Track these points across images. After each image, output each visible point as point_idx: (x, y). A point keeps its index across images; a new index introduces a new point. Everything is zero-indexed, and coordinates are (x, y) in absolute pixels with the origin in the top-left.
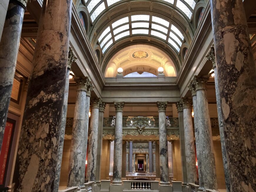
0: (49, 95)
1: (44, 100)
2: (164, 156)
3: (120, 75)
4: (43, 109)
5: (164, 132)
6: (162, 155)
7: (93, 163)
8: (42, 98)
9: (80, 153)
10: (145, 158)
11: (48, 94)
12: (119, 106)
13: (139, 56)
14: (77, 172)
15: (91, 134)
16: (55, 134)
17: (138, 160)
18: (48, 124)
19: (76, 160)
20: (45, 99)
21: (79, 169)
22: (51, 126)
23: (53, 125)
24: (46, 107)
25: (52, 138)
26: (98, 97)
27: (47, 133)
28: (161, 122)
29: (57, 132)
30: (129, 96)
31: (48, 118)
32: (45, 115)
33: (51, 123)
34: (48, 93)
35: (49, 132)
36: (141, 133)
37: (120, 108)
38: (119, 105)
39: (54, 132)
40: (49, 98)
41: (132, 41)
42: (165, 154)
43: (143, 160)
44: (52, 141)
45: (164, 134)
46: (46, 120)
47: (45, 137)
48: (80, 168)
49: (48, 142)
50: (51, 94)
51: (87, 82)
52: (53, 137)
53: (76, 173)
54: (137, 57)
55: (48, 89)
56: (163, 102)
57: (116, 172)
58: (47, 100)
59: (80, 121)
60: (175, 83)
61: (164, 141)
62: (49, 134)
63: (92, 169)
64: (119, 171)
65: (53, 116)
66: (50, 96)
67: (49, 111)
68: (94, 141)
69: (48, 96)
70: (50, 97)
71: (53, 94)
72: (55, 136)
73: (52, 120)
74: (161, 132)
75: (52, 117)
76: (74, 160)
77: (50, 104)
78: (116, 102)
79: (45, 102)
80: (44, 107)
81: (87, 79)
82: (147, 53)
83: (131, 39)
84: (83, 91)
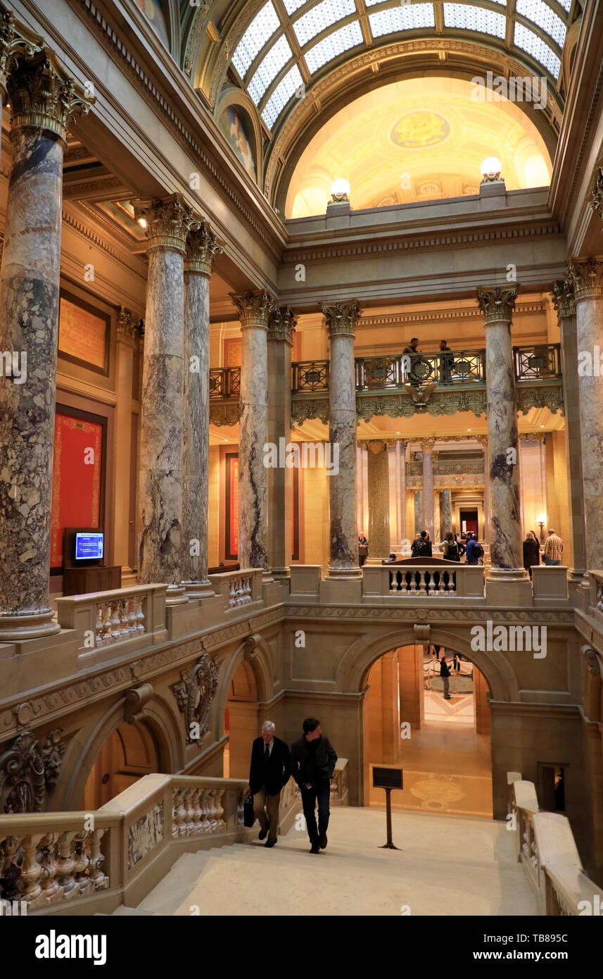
2: (504, 480)
3: (341, 203)
5: (505, 396)
6: (497, 478)
7: (254, 510)
9: (170, 472)
10: (481, 503)
12: (339, 317)
13: (417, 138)
14: (164, 537)
15: (245, 416)
17: (461, 508)
19: (158, 496)
21: (173, 525)
26: (260, 286)
28: (492, 361)
30: (375, 278)
36: (423, 406)
37: (343, 324)
38: (341, 314)
41: (375, 67)
42: (508, 473)
43: (476, 508)
45: (506, 403)
48: (175, 523)
51: (180, 217)
53: (161, 539)
54: (411, 142)
56: (499, 289)
57: (337, 538)
59: (161, 359)
60: (545, 208)
61: (504, 432)
63: (252, 529)
64: (347, 535)
68: (254, 439)
74: (491, 399)
76: (151, 498)
78: (328, 304)
81: (176, 201)
82: (445, 120)
83: (374, 62)
84: (169, 250)
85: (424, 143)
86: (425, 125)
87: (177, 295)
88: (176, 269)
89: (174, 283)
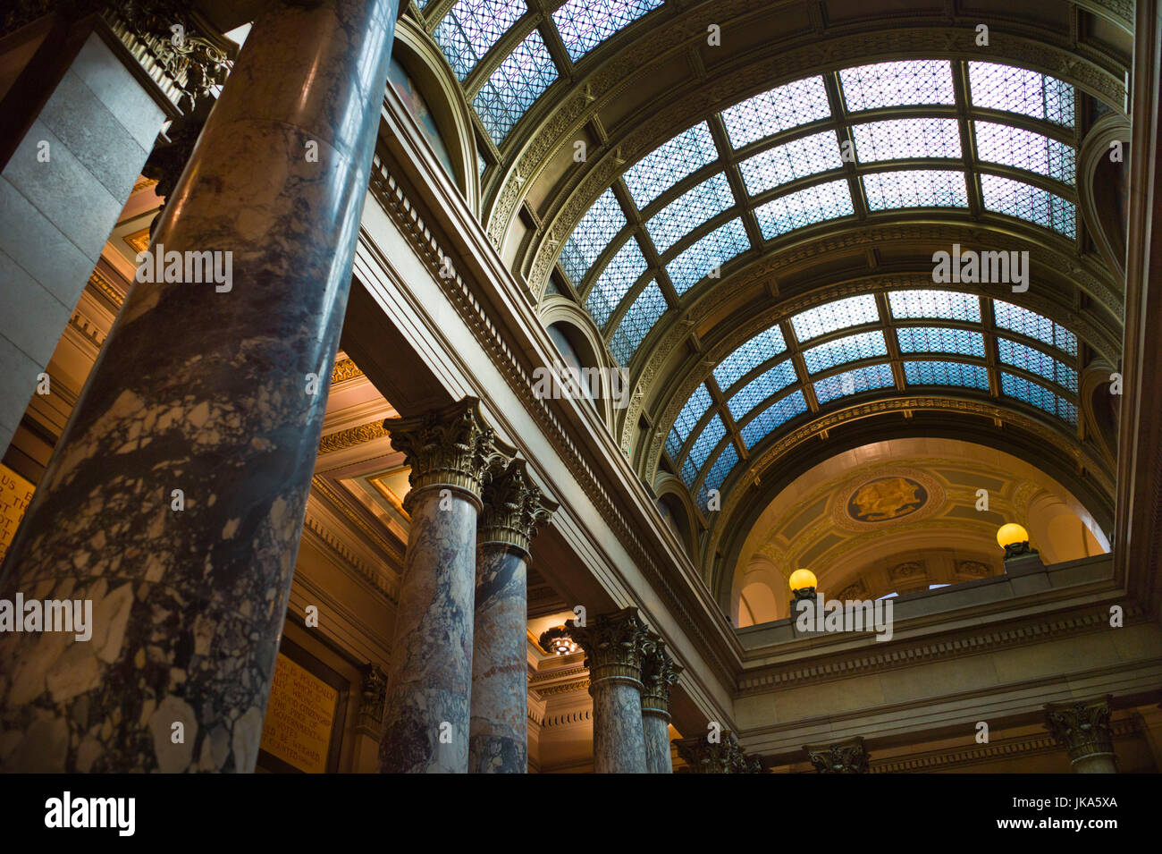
0: (165, 412)
1: (125, 442)
4: (108, 495)
8: (118, 428)
11: (160, 403)
12: (838, 766)
13: (883, 509)
16: (178, 676)
18: (126, 591)
20: (134, 431)
22: (151, 612)
23: (169, 604)
24: (130, 482)
25: (149, 705)
27: (100, 661)
29: (205, 666)
31: (131, 552)
32: (115, 529)
33: (156, 589)
34: (164, 397)
35: (129, 652)
39: (171, 656)
40: (165, 423)
44: (146, 729)
46: (115, 565)
47: (84, 688)
49: (107, 729)
50: (183, 404)
51: (634, 637)
52: (160, 698)
55: (166, 379)
56: (1081, 704)
58: (146, 442)
60: (1112, 584)
62: (118, 666)
65: (178, 543)
66: (177, 412)
67: (146, 507)
69: (159, 416)
70: (173, 421)
71: (197, 402)
72: (179, 692)
73: (166, 564)
75: (169, 549)
77: (164, 464)
78: (819, 747)
79: (131, 453)
80: (118, 480)
81: (629, 618)
82: (919, 485)
83: (822, 428)
84: (622, 684)
85: (893, 515)
86: (892, 493)
87: (638, 748)
88: (634, 710)
89: (633, 731)
